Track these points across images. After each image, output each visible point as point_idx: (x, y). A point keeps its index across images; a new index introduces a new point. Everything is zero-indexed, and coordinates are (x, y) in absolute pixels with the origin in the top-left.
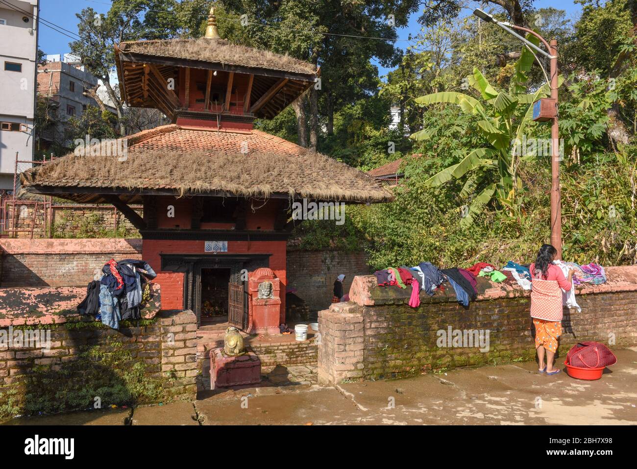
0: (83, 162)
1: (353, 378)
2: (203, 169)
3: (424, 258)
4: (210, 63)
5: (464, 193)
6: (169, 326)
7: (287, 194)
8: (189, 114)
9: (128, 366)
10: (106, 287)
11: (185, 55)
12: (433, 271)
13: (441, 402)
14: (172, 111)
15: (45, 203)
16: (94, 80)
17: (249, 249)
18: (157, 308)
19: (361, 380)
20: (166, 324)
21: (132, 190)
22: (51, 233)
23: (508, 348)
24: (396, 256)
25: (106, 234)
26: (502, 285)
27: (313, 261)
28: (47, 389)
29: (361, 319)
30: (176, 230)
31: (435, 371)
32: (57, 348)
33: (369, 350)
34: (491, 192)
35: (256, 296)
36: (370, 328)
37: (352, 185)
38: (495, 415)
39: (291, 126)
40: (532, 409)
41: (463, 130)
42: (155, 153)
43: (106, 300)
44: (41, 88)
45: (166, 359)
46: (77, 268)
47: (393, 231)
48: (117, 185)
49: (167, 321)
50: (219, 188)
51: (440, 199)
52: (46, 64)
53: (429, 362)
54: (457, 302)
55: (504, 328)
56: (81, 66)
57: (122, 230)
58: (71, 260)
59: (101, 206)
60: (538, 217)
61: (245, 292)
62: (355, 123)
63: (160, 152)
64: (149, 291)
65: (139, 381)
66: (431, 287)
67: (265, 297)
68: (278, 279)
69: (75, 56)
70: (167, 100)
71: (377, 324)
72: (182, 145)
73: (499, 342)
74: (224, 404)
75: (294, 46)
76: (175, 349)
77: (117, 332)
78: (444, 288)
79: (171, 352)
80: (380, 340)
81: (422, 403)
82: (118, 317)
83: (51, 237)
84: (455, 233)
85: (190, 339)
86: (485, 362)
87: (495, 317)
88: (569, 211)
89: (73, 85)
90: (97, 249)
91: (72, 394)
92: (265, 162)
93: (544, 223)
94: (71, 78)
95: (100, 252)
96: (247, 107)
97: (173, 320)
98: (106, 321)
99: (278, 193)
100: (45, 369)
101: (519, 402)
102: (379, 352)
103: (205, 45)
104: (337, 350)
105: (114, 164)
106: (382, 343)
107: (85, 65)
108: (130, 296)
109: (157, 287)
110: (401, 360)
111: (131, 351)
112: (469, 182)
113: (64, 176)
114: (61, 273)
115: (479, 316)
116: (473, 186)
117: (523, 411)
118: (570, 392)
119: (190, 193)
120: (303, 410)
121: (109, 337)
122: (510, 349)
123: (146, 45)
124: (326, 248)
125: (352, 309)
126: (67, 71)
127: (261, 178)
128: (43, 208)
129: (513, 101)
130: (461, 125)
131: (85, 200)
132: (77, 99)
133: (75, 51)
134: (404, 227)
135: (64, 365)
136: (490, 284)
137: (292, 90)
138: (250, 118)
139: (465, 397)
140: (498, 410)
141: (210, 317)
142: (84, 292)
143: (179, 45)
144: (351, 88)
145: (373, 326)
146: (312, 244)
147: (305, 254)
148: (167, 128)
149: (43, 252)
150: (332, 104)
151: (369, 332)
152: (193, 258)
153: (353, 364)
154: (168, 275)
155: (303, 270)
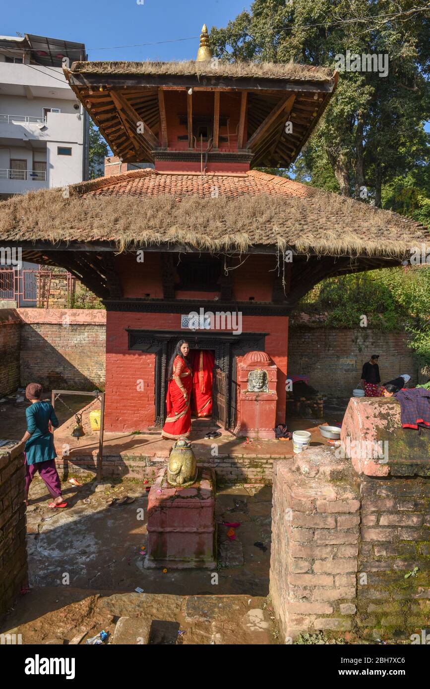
1: (329, 632)
4: (183, 76)
7: (273, 246)
8: (169, 154)
22: (72, 303)
27: (342, 340)
29: (355, 505)
30: (145, 300)
33: (370, 575)
35: (246, 387)
36: (377, 525)
37: (381, 234)
46: (88, 339)
48: (38, 238)
50: (174, 240)
58: (83, 331)
67: (256, 390)
68: (275, 367)
71: (394, 518)
80: (400, 553)
83: (72, 308)
96: (241, 141)
99: (261, 246)
102: (395, 581)
104: (291, 569)
106: (405, 560)
114: (73, 344)
119: (134, 247)
125: (339, 472)
127: (240, 226)
137: (303, 116)
138: (246, 155)
145: (384, 521)
146: (341, 320)
147: (331, 331)
148: (137, 173)
149: (56, 323)
150: (381, 174)
151: (372, 535)
152: (167, 336)
153: (331, 604)
154: (137, 356)
155: (329, 350)
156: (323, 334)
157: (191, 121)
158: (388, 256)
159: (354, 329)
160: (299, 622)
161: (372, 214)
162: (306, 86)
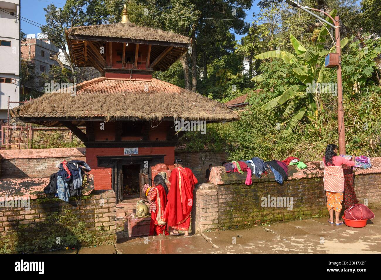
0: (48, 102)
1: (212, 229)
2: (121, 104)
3: (262, 155)
4: (124, 39)
5: (286, 114)
6: (99, 199)
7: (172, 117)
8: (113, 70)
9: (75, 224)
10: (61, 177)
11: (109, 35)
12: (260, 163)
13: (264, 242)
14: (102, 69)
15: (27, 127)
16: (57, 49)
17: (151, 152)
18: (92, 189)
19: (217, 230)
20: (97, 198)
21: (78, 118)
22: (31, 145)
23: (309, 209)
24: (245, 154)
25: (65, 145)
26: (304, 170)
27: (194, 159)
28: (27, 239)
29: (216, 193)
30: (106, 142)
31: (263, 224)
32: (33, 214)
33: (221, 212)
34: (303, 113)
36: (222, 198)
37: (214, 111)
38: (295, 249)
39: (180, 74)
40: (319, 246)
41: (285, 74)
42: (91, 95)
43: (61, 185)
44: (24, 55)
45: (97, 219)
46: (47, 167)
47: (242, 138)
48: (68, 115)
49: (98, 197)
50: (131, 116)
51: (270, 118)
52: (26, 41)
53: (259, 218)
54: (275, 181)
55: (306, 197)
56: (48, 41)
57: (75, 143)
58: (44, 162)
59: (61, 128)
60: (331, 127)
61: (149, 179)
62: (220, 71)
63: (95, 94)
64: (87, 179)
65: (82, 233)
66: (259, 172)
68: (170, 170)
69: (44, 35)
70: (99, 62)
71: (226, 196)
72: (108, 90)
73: (303, 206)
74: (133, 246)
75: (180, 24)
76: (103, 213)
77: (68, 204)
78: (267, 173)
79: (101, 215)
80: (228, 205)
81: (252, 243)
82: (68, 195)
83: (32, 148)
84: (280, 138)
85: (112, 207)
86: (294, 217)
87: (300, 190)
88: (351, 123)
89: (44, 52)
90: (60, 155)
91: (42, 241)
92: (159, 99)
93: (334, 131)
94: (42, 48)
95: (61, 156)
96: (148, 65)
97: (101, 196)
98: (61, 197)
99: (167, 117)
100: (26, 227)
101: (312, 241)
102: (228, 213)
103: (121, 27)
104: (201, 212)
105: (66, 103)
106: (229, 207)
107: (51, 40)
108: (75, 182)
109: (92, 176)
110: (241, 217)
111: (77, 215)
112: (289, 107)
113: (37, 111)
114: (37, 170)
115: (290, 190)
116: (292, 109)
117: (313, 247)
118: (345, 235)
119: (113, 119)
120: (180, 248)
121: (63, 207)
122: (310, 210)
123: (84, 29)
124: (202, 150)
125: (211, 187)
126: (39, 44)
127: (157, 108)
128: (26, 131)
129: (316, 55)
130: (283, 71)
131: (51, 125)
132: (46, 61)
133: (44, 32)
134: (249, 136)
135: (37, 224)
136: (296, 170)
137: (176, 53)
138: (150, 71)
139: (279, 239)
140: (298, 246)
141: (129, 194)
142: (48, 180)
143: (105, 28)
144: (218, 48)
145: (223, 197)
146: (193, 148)
147: (188, 154)
148: (99, 79)
149: (27, 158)
150: (206, 59)
151: (221, 201)
152: (117, 158)
153: (212, 221)
154: (102, 170)
155: (188, 164)
156: (184, 156)
157: (124, 55)
158: (217, 120)
159: (200, 152)
160: (204, 227)
161: (210, 102)
162: (179, 45)
